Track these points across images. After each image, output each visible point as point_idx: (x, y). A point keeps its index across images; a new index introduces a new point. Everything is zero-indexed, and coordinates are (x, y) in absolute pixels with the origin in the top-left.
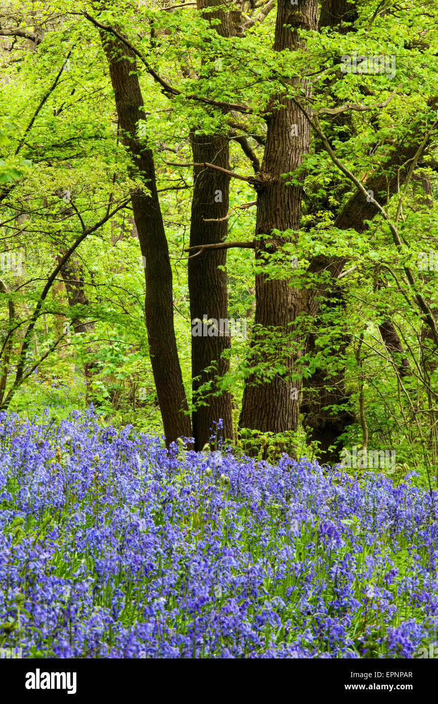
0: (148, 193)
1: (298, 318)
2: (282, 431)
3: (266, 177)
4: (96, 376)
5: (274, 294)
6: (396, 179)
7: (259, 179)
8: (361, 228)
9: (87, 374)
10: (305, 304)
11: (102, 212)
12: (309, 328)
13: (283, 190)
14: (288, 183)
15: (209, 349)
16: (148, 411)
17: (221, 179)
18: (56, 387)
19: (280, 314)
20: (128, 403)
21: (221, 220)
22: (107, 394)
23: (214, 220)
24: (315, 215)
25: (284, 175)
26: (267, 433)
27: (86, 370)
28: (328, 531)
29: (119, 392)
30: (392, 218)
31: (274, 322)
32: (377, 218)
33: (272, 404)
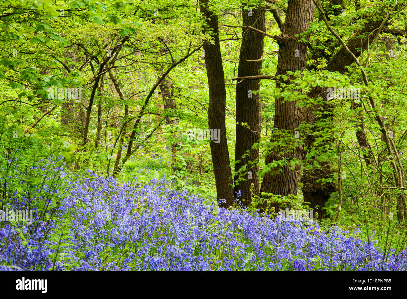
0: (213, 42)
1: (300, 125)
2: (287, 195)
3: (285, 36)
4: (179, 152)
5: (287, 109)
6: (367, 41)
7: (281, 37)
8: (343, 71)
9: (173, 151)
10: (306, 116)
11: (185, 52)
12: (307, 131)
13: (295, 45)
14: (299, 41)
15: (246, 140)
16: (209, 175)
17: (259, 35)
18: (154, 157)
19: (290, 122)
20: (197, 169)
21: (257, 61)
22: (185, 164)
23: (253, 60)
24: (316, 60)
25: (297, 35)
26: (278, 195)
27: (173, 148)
28: (298, 267)
29: (192, 162)
30: (363, 65)
31: (286, 126)
32: (354, 64)
33: (282, 177)
